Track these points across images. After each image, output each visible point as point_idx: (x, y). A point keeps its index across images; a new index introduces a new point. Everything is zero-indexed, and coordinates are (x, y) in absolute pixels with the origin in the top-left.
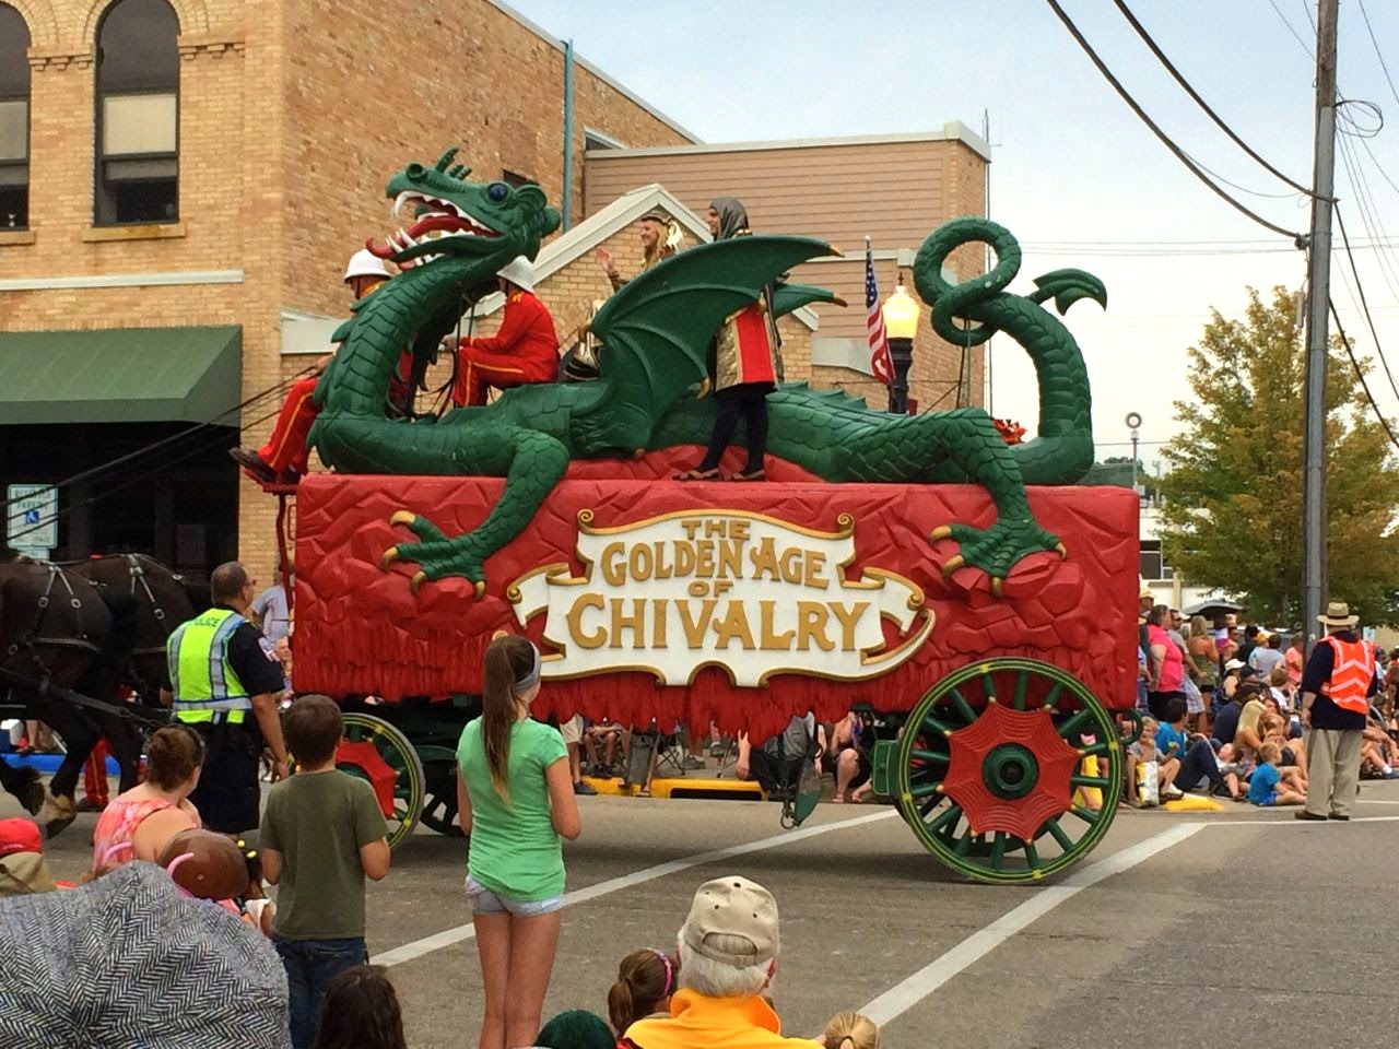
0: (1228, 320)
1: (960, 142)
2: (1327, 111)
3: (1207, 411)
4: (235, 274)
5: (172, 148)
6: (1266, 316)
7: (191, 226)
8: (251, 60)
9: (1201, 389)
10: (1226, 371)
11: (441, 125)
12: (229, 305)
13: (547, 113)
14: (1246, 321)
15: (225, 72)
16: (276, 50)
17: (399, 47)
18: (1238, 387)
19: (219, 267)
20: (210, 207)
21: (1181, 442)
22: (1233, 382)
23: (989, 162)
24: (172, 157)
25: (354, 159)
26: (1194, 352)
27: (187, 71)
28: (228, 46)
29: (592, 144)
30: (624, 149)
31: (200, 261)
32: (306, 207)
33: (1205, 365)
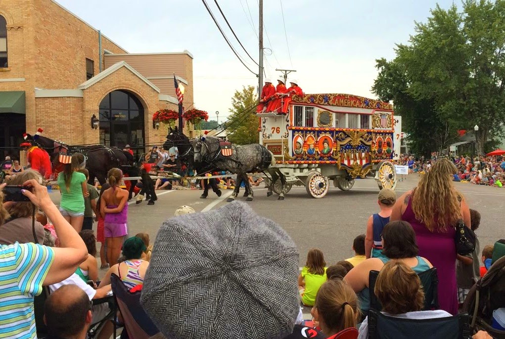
0: (239, 92)
1: (187, 54)
2: (261, 50)
3: (235, 110)
4: (23, 79)
5: (6, 50)
6: (247, 91)
7: (11, 68)
8: (25, 31)
9: (234, 106)
10: (239, 102)
11: (71, 47)
12: (22, 86)
13: (95, 46)
14: (243, 92)
15: (18, 33)
16: (31, 29)
17: (61, 29)
18: (242, 106)
19: (19, 78)
20: (16, 64)
21: (231, 116)
22: (241, 104)
23: (192, 58)
24: (6, 52)
25: (51, 54)
26: (233, 99)
27: (9, 33)
28: (19, 27)
29: (106, 53)
30: (113, 54)
31: (14, 77)
32: (40, 64)
33: (235, 101)
